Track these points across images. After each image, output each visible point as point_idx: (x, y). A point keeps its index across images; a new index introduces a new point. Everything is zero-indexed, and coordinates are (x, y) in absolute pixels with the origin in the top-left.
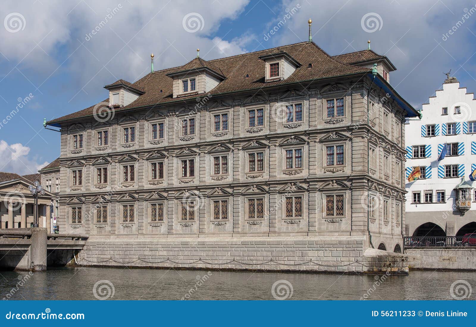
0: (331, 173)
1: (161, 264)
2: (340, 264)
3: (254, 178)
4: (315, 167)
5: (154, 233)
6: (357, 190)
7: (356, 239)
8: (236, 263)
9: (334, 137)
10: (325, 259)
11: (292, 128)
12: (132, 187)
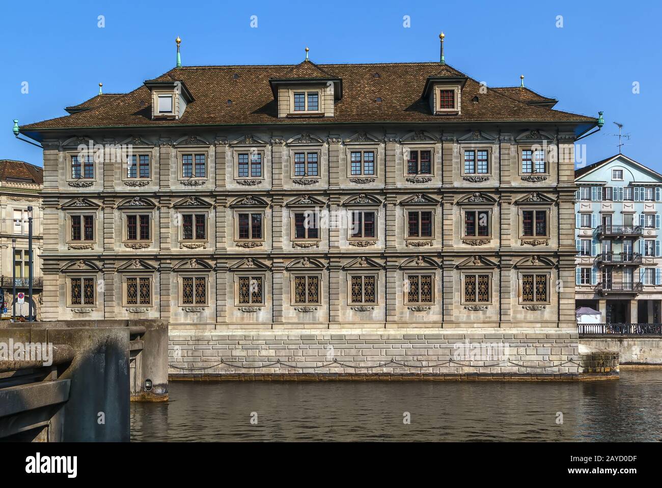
0: (530, 246)
1: (264, 369)
2: (548, 365)
3: (419, 246)
4: (509, 237)
5: (245, 321)
6: (566, 269)
7: (568, 332)
8: (395, 365)
9: (535, 199)
10: (528, 358)
11: (476, 182)
12: (201, 249)
